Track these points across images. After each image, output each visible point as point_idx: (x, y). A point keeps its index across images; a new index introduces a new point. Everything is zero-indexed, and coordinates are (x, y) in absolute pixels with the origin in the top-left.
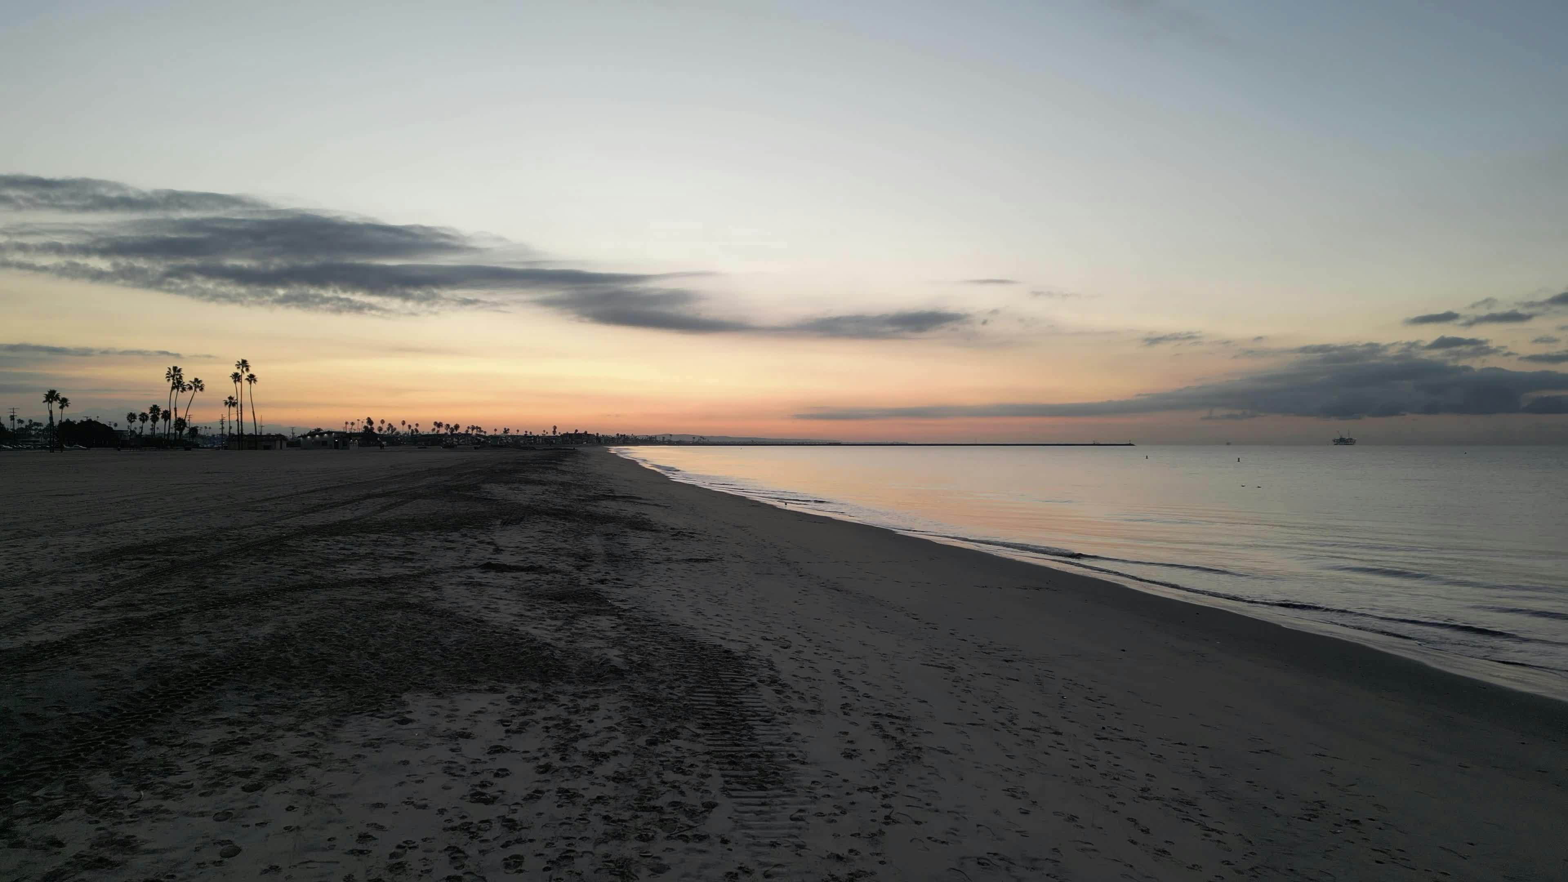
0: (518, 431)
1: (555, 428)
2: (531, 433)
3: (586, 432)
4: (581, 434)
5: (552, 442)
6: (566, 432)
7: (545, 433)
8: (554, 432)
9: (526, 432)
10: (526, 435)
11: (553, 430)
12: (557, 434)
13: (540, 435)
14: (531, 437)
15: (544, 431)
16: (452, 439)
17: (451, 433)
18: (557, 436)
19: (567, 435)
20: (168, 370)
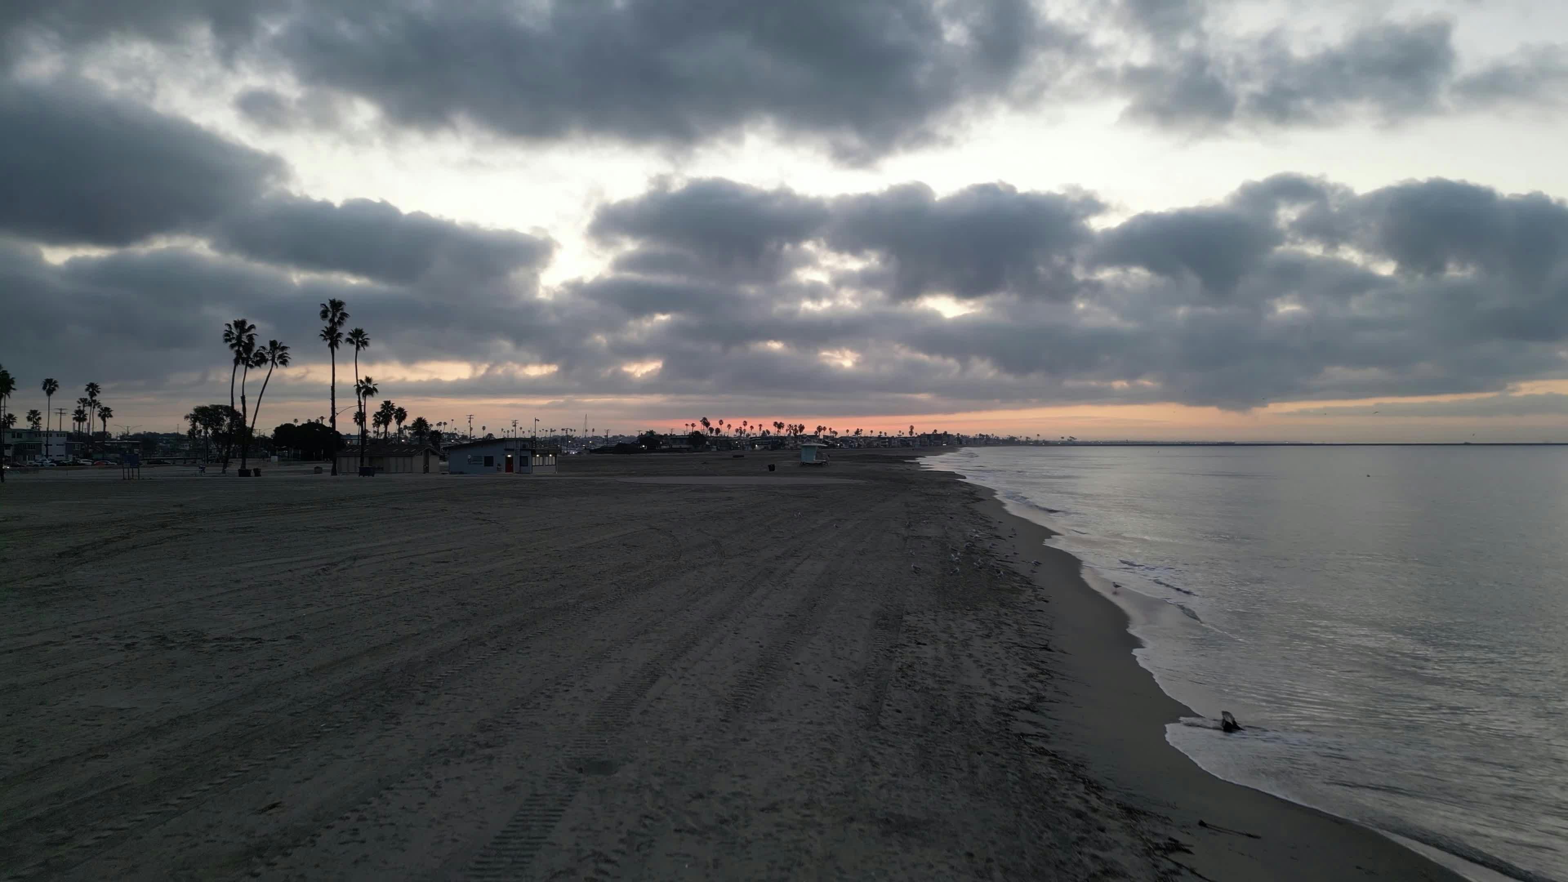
0: (872, 432)
1: (912, 428)
2: (885, 433)
3: (946, 432)
4: (940, 435)
5: (909, 444)
6: (922, 433)
7: (901, 434)
8: (911, 432)
9: (881, 432)
10: (879, 436)
11: (910, 430)
12: (914, 435)
13: (896, 436)
14: (885, 438)
15: (900, 432)
16: (796, 442)
17: (795, 434)
18: (913, 437)
19: (924, 436)
20: (227, 328)
